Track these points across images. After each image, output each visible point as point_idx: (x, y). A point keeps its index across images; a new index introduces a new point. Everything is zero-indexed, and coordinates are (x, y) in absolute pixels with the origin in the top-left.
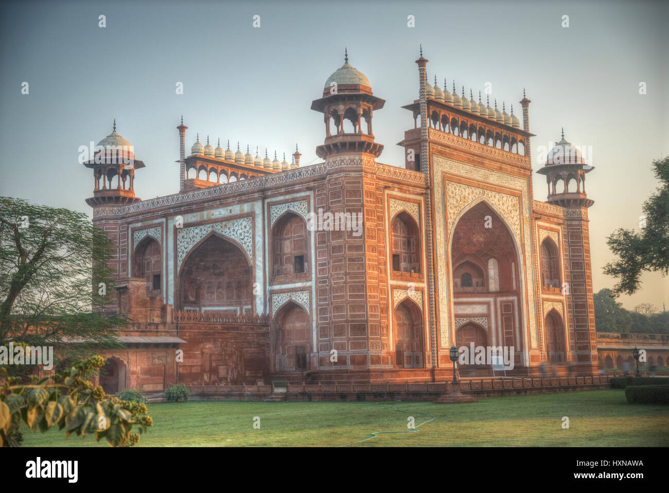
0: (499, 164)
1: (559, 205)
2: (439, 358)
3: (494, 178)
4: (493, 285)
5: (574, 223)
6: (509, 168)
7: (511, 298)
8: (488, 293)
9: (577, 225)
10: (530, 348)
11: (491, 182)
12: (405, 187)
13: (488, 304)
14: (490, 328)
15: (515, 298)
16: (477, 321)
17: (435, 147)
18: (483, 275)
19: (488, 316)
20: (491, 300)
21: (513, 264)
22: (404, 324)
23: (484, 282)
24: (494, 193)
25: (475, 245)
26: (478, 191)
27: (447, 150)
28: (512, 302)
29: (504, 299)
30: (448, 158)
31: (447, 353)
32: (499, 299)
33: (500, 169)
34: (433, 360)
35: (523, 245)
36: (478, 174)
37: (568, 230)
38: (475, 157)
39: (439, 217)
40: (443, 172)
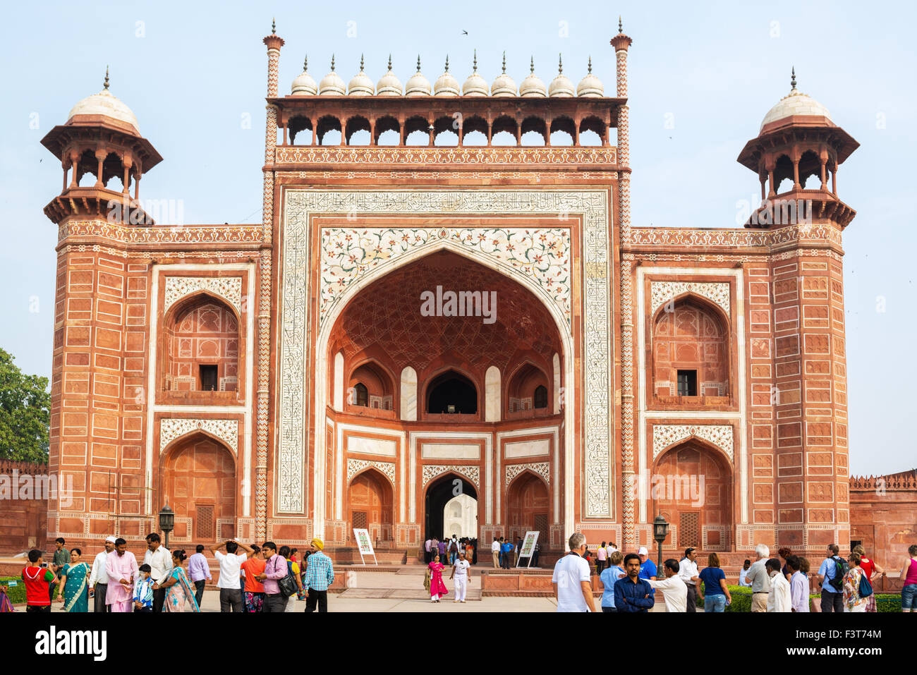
0: (498, 176)
2: (271, 529)
5: (784, 256)
6: (535, 178)
9: (789, 261)
11: (468, 211)
12: (203, 255)
13: (552, 436)
16: (536, 469)
17: (290, 175)
19: (550, 459)
20: (556, 429)
24: (477, 232)
27: (327, 175)
30: (329, 188)
33: (505, 183)
36: (435, 201)
37: (771, 274)
38: (416, 176)
39: (293, 295)
40: (311, 215)
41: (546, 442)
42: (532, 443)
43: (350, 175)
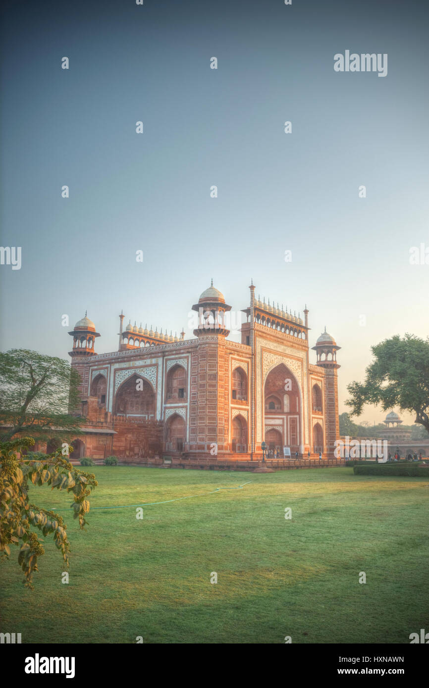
0: (291, 344)
1: (322, 367)
2: (256, 448)
3: (289, 351)
4: (286, 409)
5: (330, 377)
6: (297, 346)
7: (295, 416)
8: (283, 413)
9: (331, 378)
10: (305, 444)
11: (287, 353)
12: (241, 354)
13: (283, 419)
14: (283, 432)
15: (298, 416)
16: (276, 428)
17: (258, 332)
18: (281, 403)
19: (283, 425)
20: (285, 417)
21: (297, 398)
22: (237, 429)
23: (282, 407)
24: (288, 359)
25: (277, 387)
26: (280, 357)
27: (264, 335)
28: (296, 418)
29: (292, 416)
30: (264, 339)
31: (260, 445)
32: (289, 417)
33: (292, 346)
34: (252, 449)
35: (303, 388)
36: (281, 348)
37: (327, 380)
38: (279, 340)
39: (258, 371)
40: (262, 346)
41: (281, 420)
42: (276, 420)
43: (268, 336)
